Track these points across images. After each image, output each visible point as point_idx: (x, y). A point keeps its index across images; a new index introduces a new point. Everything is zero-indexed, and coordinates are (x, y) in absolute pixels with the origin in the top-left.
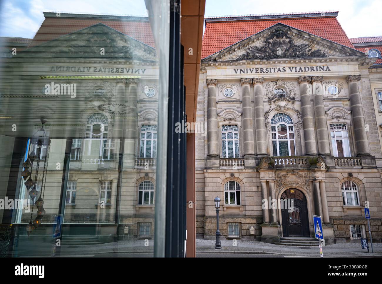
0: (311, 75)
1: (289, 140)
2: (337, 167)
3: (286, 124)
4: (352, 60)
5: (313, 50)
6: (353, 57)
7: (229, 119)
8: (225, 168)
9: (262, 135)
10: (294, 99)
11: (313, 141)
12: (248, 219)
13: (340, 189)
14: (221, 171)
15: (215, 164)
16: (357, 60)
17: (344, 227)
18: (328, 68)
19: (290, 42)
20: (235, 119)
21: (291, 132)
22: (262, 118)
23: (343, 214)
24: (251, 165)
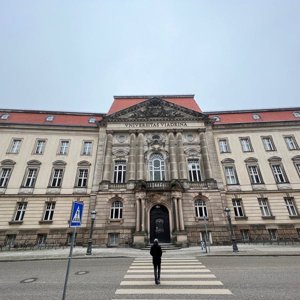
0: (175, 128)
1: (161, 171)
2: (191, 188)
3: (160, 160)
4: (200, 119)
5: (176, 113)
6: (200, 118)
7: (120, 157)
8: (112, 190)
9: (141, 166)
10: (164, 143)
11: (175, 170)
12: (125, 230)
13: (193, 205)
14: (108, 193)
15: (105, 187)
16: (203, 119)
17: (196, 233)
18: (185, 124)
19: (162, 108)
20: (124, 157)
21: (163, 165)
22: (141, 156)
23: (196, 223)
24: (131, 188)
